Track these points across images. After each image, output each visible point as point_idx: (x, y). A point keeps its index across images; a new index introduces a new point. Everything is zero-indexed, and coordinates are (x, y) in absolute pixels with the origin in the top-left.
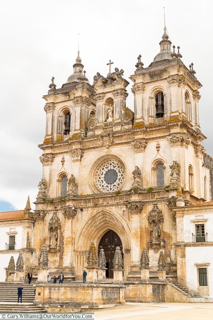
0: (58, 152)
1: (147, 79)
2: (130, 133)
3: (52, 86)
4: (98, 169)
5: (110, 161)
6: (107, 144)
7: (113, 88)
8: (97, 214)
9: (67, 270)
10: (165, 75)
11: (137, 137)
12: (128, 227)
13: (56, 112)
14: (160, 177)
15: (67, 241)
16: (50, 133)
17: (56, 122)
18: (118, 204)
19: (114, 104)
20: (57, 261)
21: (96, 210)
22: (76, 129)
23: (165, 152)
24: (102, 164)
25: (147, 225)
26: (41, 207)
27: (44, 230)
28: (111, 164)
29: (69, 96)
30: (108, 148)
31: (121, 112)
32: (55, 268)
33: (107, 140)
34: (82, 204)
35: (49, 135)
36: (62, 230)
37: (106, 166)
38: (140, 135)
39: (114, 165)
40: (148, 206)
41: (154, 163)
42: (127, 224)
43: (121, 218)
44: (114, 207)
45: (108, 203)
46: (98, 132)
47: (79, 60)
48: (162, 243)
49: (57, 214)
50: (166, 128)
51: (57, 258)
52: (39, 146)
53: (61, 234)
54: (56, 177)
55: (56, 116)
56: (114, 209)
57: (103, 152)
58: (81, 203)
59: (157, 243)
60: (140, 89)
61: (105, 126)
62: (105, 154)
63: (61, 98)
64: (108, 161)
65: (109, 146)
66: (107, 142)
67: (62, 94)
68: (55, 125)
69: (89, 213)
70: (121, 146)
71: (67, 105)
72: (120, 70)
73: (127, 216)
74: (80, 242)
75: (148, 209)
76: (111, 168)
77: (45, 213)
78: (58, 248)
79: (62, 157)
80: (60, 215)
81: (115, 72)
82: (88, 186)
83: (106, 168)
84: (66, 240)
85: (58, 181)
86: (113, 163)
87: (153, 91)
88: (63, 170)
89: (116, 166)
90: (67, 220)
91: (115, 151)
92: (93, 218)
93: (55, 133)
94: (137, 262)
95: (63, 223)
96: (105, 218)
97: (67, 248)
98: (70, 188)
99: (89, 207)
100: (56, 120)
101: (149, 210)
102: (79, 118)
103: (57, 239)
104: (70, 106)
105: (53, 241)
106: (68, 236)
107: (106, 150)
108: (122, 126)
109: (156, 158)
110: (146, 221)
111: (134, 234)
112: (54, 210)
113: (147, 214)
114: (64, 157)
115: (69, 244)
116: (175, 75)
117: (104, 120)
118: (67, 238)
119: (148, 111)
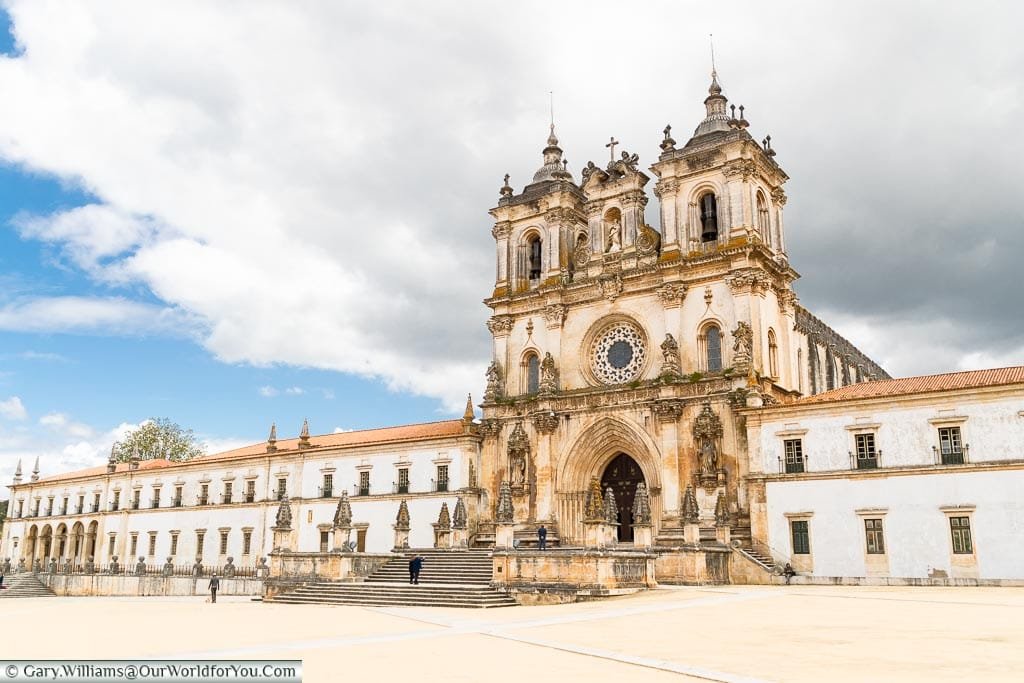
0: (520, 311)
1: (684, 169)
2: (653, 272)
3: (506, 190)
4: (596, 341)
5: (618, 324)
6: (610, 294)
7: (620, 190)
8: (596, 424)
10: (718, 161)
11: (667, 279)
12: (656, 447)
13: (513, 238)
14: (714, 353)
15: (542, 475)
16: (504, 277)
17: (514, 256)
18: (635, 406)
19: (623, 218)
20: (525, 510)
21: (594, 418)
22: (552, 268)
23: (722, 305)
24: (603, 332)
25: (692, 443)
26: (491, 413)
27: (500, 456)
28: (619, 332)
29: (538, 208)
30: (613, 302)
31: (636, 233)
32: (522, 523)
33: (610, 286)
34: (567, 407)
35: (504, 281)
36: (533, 454)
38: (673, 274)
39: (625, 332)
40: (692, 408)
41: (701, 327)
42: (654, 442)
43: (642, 431)
44: (628, 410)
45: (617, 404)
46: (594, 272)
47: (553, 141)
48: (721, 476)
49: (523, 425)
50: (723, 261)
51: (526, 506)
52: (486, 302)
53: (532, 461)
54: (517, 359)
55: (514, 245)
56: (628, 415)
57: (605, 308)
58: (566, 405)
59: (712, 475)
60: (671, 188)
61: (607, 260)
62: (607, 313)
63: (522, 211)
64: (613, 326)
65: (616, 297)
66: (611, 290)
67: (525, 204)
68: (514, 262)
69: (582, 423)
70: (636, 297)
71: (533, 224)
72: (630, 156)
73: (654, 426)
74: (566, 475)
75: (692, 414)
76: (619, 338)
77: (500, 423)
78: (525, 487)
79: (528, 321)
80: (528, 427)
81: (621, 159)
82: (577, 373)
83: (610, 338)
84: (540, 472)
85: (523, 364)
86: (624, 329)
87: (696, 191)
88: (530, 345)
89: (629, 335)
90: (541, 436)
91: (627, 305)
92: (590, 431)
93: (514, 276)
94: (674, 511)
95: (535, 441)
96: (611, 431)
97: (543, 487)
98: (544, 377)
99: (581, 412)
100: (514, 253)
102: (558, 248)
103: (523, 472)
104: (540, 227)
105: (517, 473)
106: (545, 466)
107: (610, 306)
108: (639, 259)
109: (706, 318)
110: (690, 435)
111: (667, 461)
112: (516, 418)
113: (691, 423)
114: (532, 320)
115: (546, 480)
116: (735, 160)
118: (543, 469)
119: (687, 229)
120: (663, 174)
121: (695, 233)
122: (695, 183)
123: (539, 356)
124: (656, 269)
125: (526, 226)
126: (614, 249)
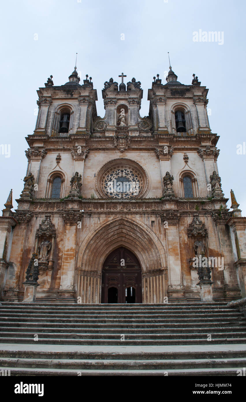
0: (52, 148)
1: (169, 94)
2: (152, 139)
3: (50, 81)
4: (106, 174)
5: (122, 167)
6: (122, 147)
7: (127, 97)
8: (112, 223)
9: (67, 295)
10: (188, 95)
11: (161, 145)
12: (160, 241)
13: (53, 107)
15: (67, 255)
16: (43, 125)
17: (51, 117)
18: (144, 213)
19: (129, 111)
20: (46, 282)
21: (112, 218)
22: (81, 127)
23: (194, 164)
24: (111, 170)
25: (186, 240)
26: (26, 207)
27: (28, 238)
28: (122, 171)
29: (72, 95)
30: (122, 152)
31: (138, 119)
32: (44, 292)
33: (123, 142)
34: (90, 209)
35: (42, 129)
36: (59, 240)
37: (115, 173)
38: (165, 142)
39: (126, 172)
40: (185, 218)
41: (182, 174)
42: (158, 238)
43: (149, 230)
44: (138, 216)
45: (130, 210)
46: (110, 134)
49: (51, 218)
50: (195, 141)
51: (49, 279)
52: (27, 138)
53: (56, 244)
54: (46, 177)
55: (52, 111)
56: (138, 218)
57: (116, 155)
58: (89, 207)
61: (118, 129)
62: (118, 157)
63: (61, 95)
64: (118, 167)
65: (125, 149)
66: (123, 145)
67: (64, 91)
68: (51, 120)
69: (101, 221)
70: (139, 152)
71: (68, 103)
72: (137, 81)
73: (158, 227)
75: (186, 221)
76: (122, 175)
77: (33, 215)
78: (50, 264)
79: (57, 154)
80: (57, 221)
82: (94, 190)
84: (66, 253)
85: (49, 181)
86: (126, 170)
87: (175, 106)
88: (58, 169)
89: (129, 174)
90: (68, 227)
91: (132, 156)
92: (106, 227)
93: (50, 128)
94: (178, 285)
95: (61, 230)
96: (120, 230)
97: (68, 264)
98: (73, 188)
99: (102, 213)
100: (52, 115)
101: (187, 222)
102: (85, 117)
103: (49, 252)
104: (72, 105)
105: (43, 254)
106: (70, 248)
107: (120, 154)
108: (140, 133)
109: (184, 169)
110: (185, 235)
111: (171, 250)
112: (46, 213)
113: (185, 227)
114: (61, 155)
115: (71, 259)
116: (200, 96)
117: (116, 124)
118: (68, 251)
119: (171, 123)
120: (157, 94)
121: (174, 126)
122: (175, 102)
123: (64, 177)
124: (155, 137)
125: (62, 103)
126: (122, 124)
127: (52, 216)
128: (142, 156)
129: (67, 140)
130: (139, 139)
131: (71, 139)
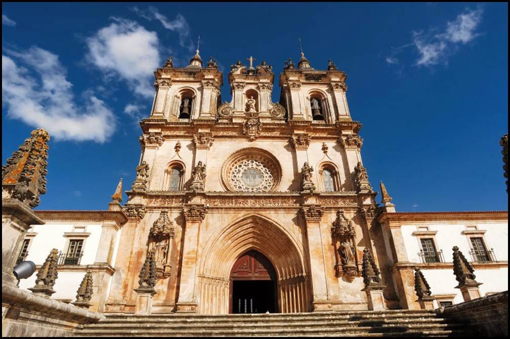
0: (172, 134)
1: (303, 79)
2: (285, 127)
4: (233, 166)
5: (252, 157)
6: (252, 135)
7: (257, 81)
8: (241, 221)
9: (187, 308)
13: (171, 90)
15: (188, 258)
16: (160, 110)
17: (170, 101)
18: (280, 209)
19: (259, 97)
21: (242, 215)
22: (204, 112)
23: (335, 155)
24: (239, 160)
25: (331, 241)
26: (138, 200)
29: (194, 78)
31: (269, 106)
33: (253, 129)
34: (216, 204)
36: (177, 240)
38: (301, 130)
39: (257, 163)
40: (329, 215)
41: (321, 166)
44: (273, 212)
45: (263, 205)
48: (360, 267)
49: (169, 214)
50: (335, 130)
51: (164, 288)
53: (175, 246)
54: (163, 167)
55: (171, 95)
56: (273, 215)
57: (244, 144)
58: (214, 202)
60: (297, 86)
61: (247, 116)
63: (181, 77)
64: (248, 158)
65: (256, 138)
66: (254, 132)
68: (170, 104)
69: (229, 218)
70: (271, 140)
71: (190, 86)
73: (297, 226)
74: (210, 261)
75: (329, 219)
76: (252, 166)
78: (167, 269)
79: (176, 142)
83: (245, 165)
84: (186, 256)
85: (167, 172)
87: (311, 92)
88: (177, 158)
89: (260, 165)
90: (189, 225)
91: (263, 144)
92: (237, 225)
93: (168, 112)
94: (323, 295)
97: (189, 269)
98: (196, 179)
99: (230, 209)
100: (171, 99)
101: (331, 219)
102: (209, 101)
104: (194, 88)
106: (192, 250)
107: (249, 143)
109: (324, 161)
110: (328, 235)
111: (314, 252)
112: (163, 208)
113: (329, 226)
114: (181, 142)
115: (192, 263)
116: (338, 82)
117: (244, 110)
118: (189, 253)
119: (307, 110)
120: (291, 78)
121: (310, 113)
122: (310, 88)
123: (184, 168)
124: (290, 125)
125: (183, 86)
126: (253, 110)
127: (169, 211)
128: (275, 146)
129: (189, 126)
130: (271, 127)
131: (194, 125)
